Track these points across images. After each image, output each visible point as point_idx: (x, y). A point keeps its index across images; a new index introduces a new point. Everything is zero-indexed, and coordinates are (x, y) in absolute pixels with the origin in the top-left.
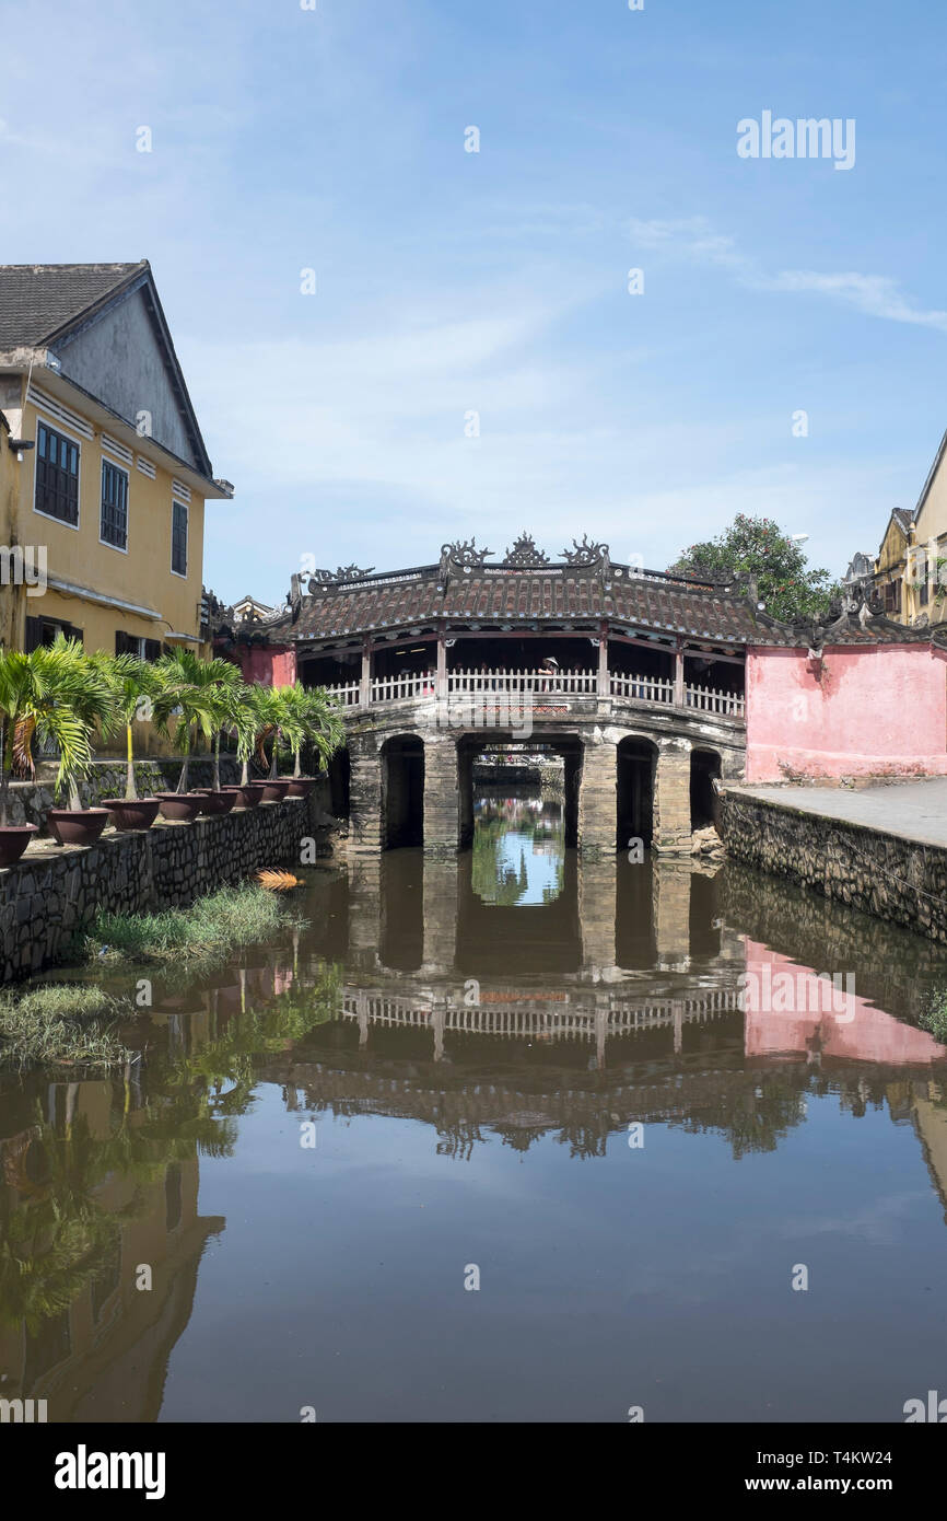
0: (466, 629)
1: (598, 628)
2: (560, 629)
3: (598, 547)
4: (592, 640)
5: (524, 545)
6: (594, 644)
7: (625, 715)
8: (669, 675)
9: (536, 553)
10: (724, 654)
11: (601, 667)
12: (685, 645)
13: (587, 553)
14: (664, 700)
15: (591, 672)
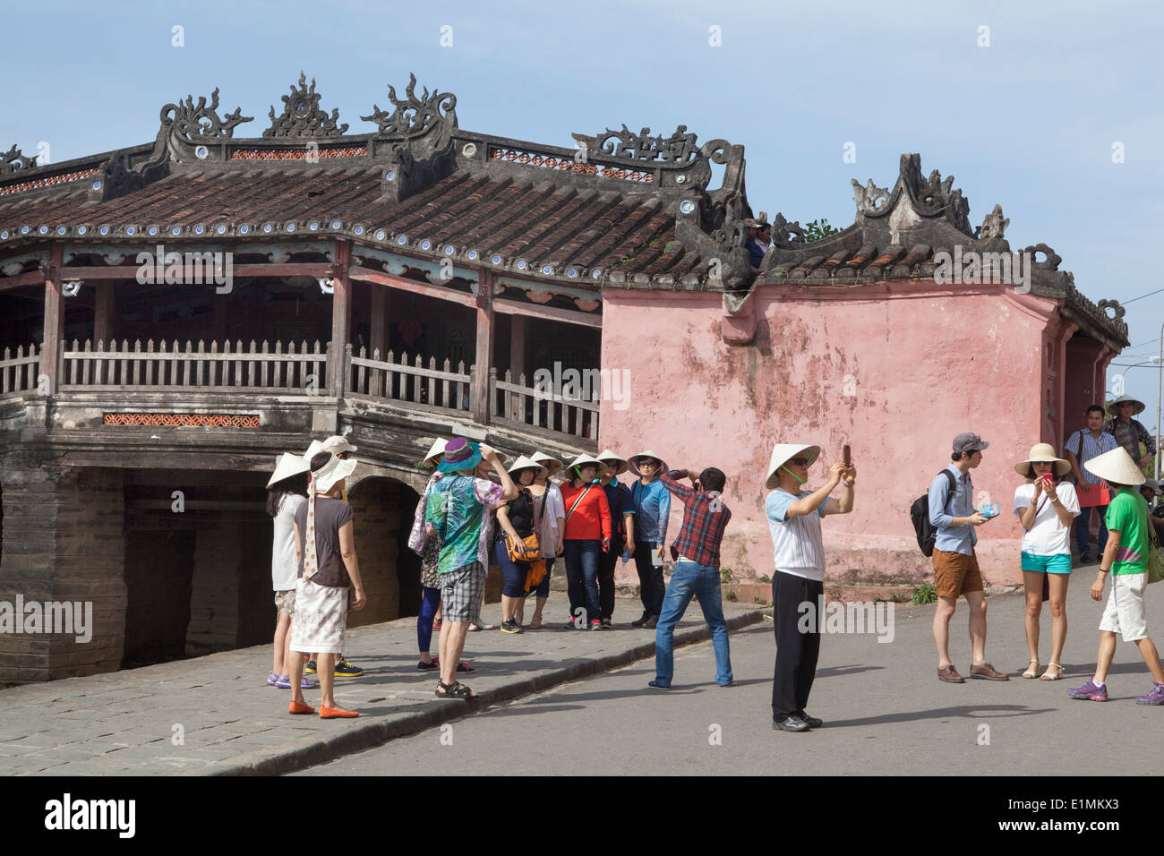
0: (100, 261)
1: (331, 257)
2: (265, 259)
3: (438, 98)
4: (322, 284)
5: (302, 101)
6: (325, 289)
7: (369, 435)
8: (462, 355)
9: (323, 117)
10: (576, 308)
11: (334, 335)
12: (498, 290)
13: (412, 112)
14: (453, 404)
15: (317, 346)
